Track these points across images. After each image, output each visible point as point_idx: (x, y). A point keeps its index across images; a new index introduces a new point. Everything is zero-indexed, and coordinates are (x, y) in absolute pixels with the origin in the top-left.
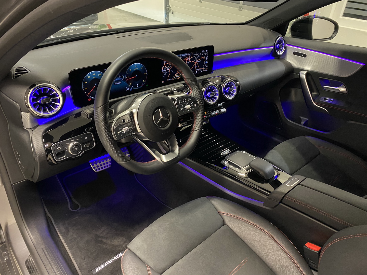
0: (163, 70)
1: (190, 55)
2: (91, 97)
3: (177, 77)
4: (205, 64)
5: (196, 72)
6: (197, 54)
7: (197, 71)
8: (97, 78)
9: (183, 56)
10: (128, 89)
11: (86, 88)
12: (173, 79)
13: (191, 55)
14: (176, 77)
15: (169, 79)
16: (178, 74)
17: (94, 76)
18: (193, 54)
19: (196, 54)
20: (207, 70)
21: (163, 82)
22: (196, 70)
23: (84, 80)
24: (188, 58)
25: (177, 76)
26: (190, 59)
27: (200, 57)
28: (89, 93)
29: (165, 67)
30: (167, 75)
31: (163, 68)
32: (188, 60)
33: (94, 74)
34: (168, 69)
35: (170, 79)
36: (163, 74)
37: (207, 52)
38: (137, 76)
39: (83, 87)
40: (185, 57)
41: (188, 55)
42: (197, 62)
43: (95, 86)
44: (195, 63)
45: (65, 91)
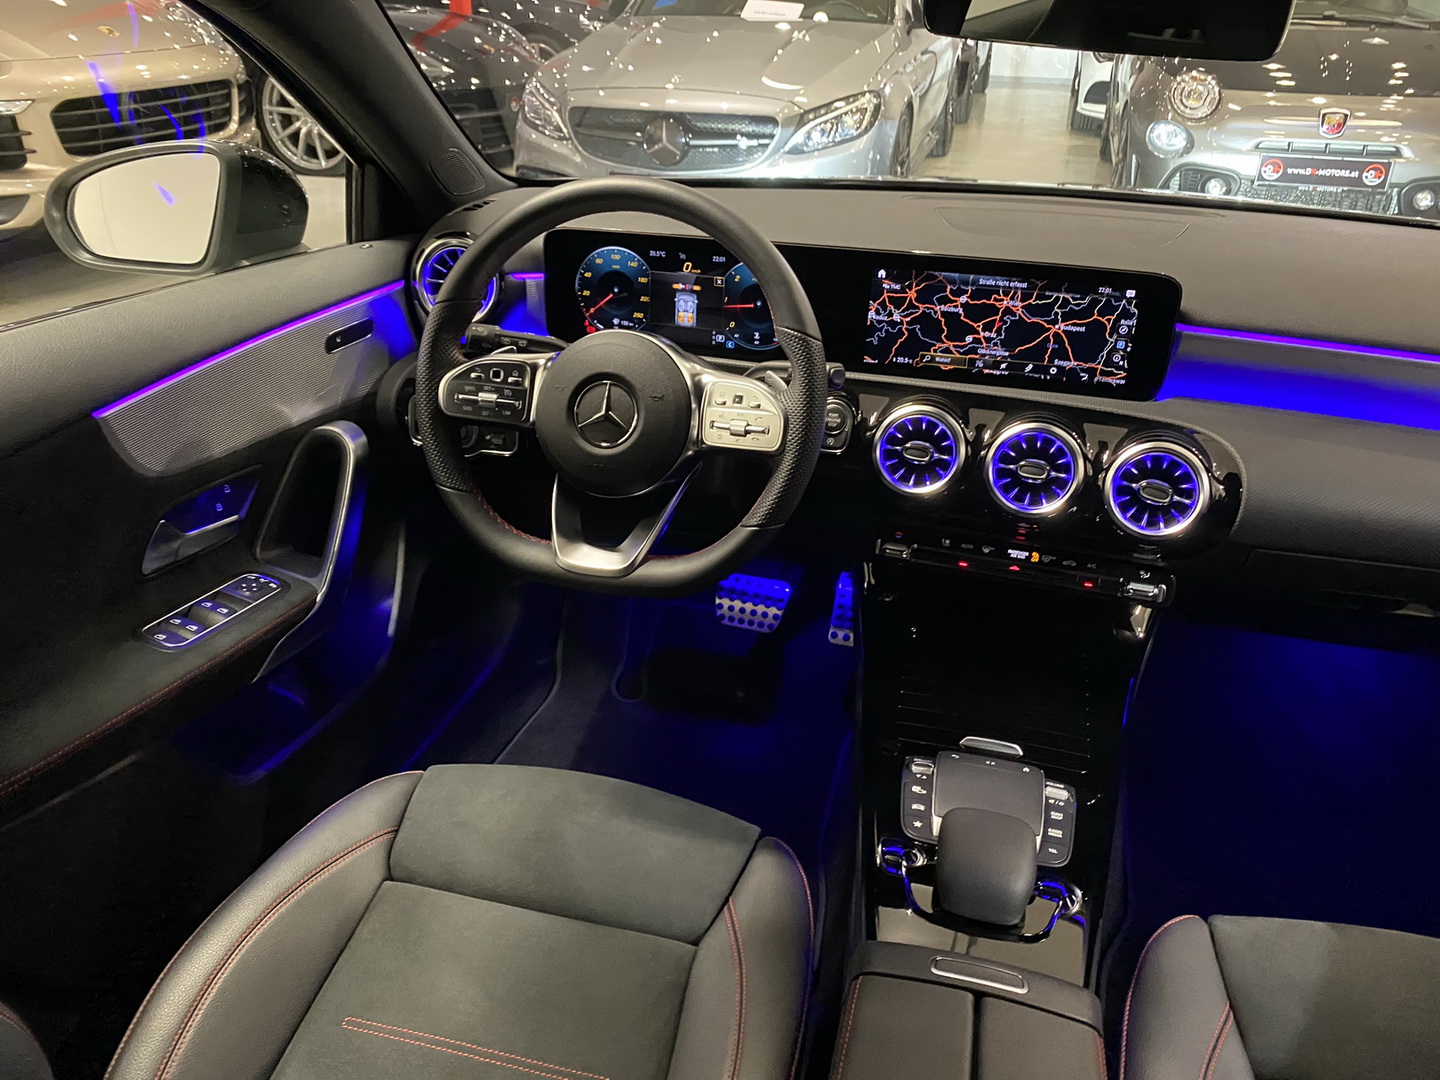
0: (872, 315)
1: (1022, 289)
2: (596, 322)
3: (937, 359)
4: (1114, 350)
5: (1053, 371)
6: (1067, 292)
7: (1057, 367)
8: (621, 270)
9: (986, 285)
10: (720, 338)
11: (587, 293)
12: (917, 363)
13: (1031, 288)
14: (933, 358)
15: (896, 356)
16: (947, 351)
17: (616, 262)
18: (1043, 289)
19: (1060, 291)
20: (1123, 382)
21: (868, 360)
22: (1051, 360)
23: (583, 265)
24: (1012, 299)
25: (941, 357)
26: (1019, 304)
27: (1087, 312)
28: (592, 310)
29: (883, 305)
30: (891, 339)
31: (874, 305)
32: (1007, 308)
33: (617, 257)
34: (897, 317)
35: (900, 360)
36: (873, 329)
37: (1129, 301)
38: (759, 304)
39: (579, 285)
40: (995, 290)
41: (1012, 284)
42: (1059, 329)
43: (613, 293)
44: (1051, 333)
45: (528, 281)
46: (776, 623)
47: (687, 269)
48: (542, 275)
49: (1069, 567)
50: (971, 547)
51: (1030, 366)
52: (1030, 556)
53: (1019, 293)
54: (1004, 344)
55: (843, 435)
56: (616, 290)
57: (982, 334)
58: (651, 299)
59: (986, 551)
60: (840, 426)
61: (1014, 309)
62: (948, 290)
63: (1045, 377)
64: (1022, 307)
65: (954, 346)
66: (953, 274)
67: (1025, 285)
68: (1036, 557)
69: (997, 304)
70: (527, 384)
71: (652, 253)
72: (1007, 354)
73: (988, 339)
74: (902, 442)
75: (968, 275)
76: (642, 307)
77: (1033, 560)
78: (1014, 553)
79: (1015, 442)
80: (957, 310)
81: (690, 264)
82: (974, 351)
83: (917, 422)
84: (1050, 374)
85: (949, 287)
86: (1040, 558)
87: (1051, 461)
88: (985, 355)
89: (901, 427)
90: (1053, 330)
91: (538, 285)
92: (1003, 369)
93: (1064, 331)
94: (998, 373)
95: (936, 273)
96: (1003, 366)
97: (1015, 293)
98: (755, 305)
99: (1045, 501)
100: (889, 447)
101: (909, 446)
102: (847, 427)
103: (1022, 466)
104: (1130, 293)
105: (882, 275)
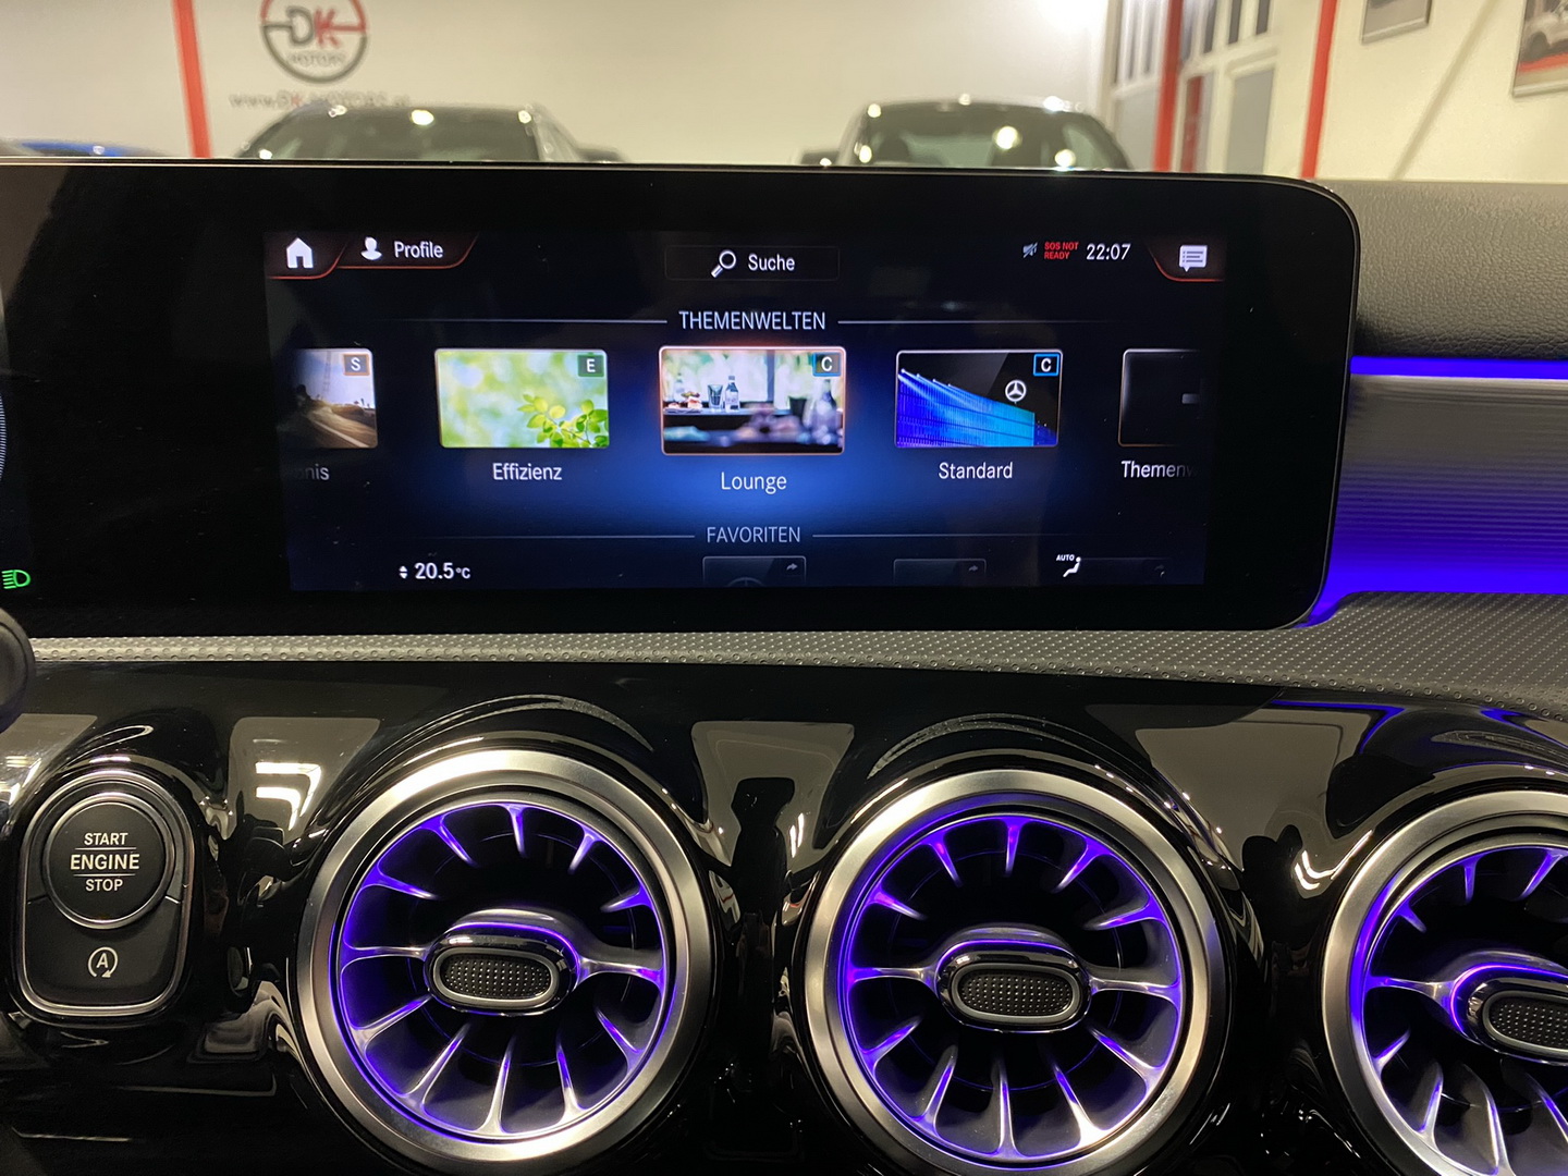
35: (425, 571)
60: (141, 886)
74: (431, 923)
89: (419, 854)
99: (1077, 1109)
100: (374, 951)
101: (465, 939)
102: (175, 889)
103: (969, 974)
104: (1191, 256)
105: (300, 260)
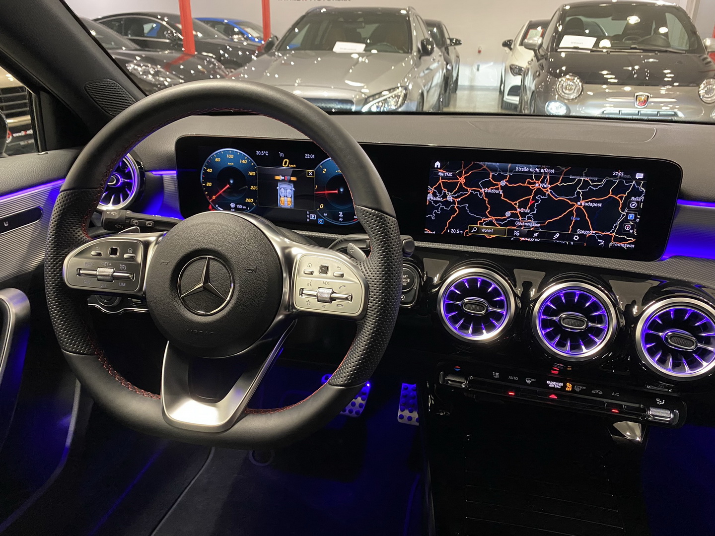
0: (430, 197)
1: (550, 174)
2: (217, 206)
3: (483, 230)
4: (626, 220)
5: (576, 238)
6: (587, 176)
7: (579, 235)
8: (234, 166)
9: (521, 172)
10: (313, 217)
11: (209, 184)
12: (467, 233)
13: (558, 173)
14: (479, 230)
15: (450, 228)
16: (490, 223)
17: (230, 160)
18: (567, 173)
19: (581, 176)
20: (632, 246)
21: (428, 231)
22: (574, 230)
23: (206, 163)
24: (542, 182)
25: (486, 228)
26: (548, 186)
27: (603, 191)
28: (214, 197)
29: (439, 189)
30: (445, 215)
31: (431, 190)
32: (538, 189)
33: (231, 156)
34: (450, 198)
35: (453, 231)
36: (431, 207)
37: (638, 182)
38: (342, 190)
39: (203, 178)
40: (528, 175)
41: (542, 171)
42: (581, 205)
43: (229, 183)
44: (575, 208)
45: (164, 176)
46: (361, 410)
47: (285, 164)
48: (175, 172)
49: (597, 395)
50: (516, 379)
51: (558, 235)
52: (565, 386)
53: (548, 177)
54: (536, 218)
55: (413, 292)
56: (231, 182)
57: (518, 210)
58: (258, 188)
59: (529, 382)
60: (409, 285)
61: (544, 190)
62: (491, 177)
63: (570, 243)
64: (550, 189)
65: (496, 220)
66: (494, 164)
67: (553, 171)
68: (569, 387)
69: (530, 186)
70: (139, 259)
71: (258, 153)
72: (539, 225)
73: (523, 215)
74: (460, 298)
75: (506, 164)
76: (251, 194)
77: (567, 389)
78: (552, 384)
79: (554, 298)
80: (497, 192)
81: (288, 160)
82: (512, 223)
83: (472, 282)
84: (573, 240)
85: (491, 174)
86: (573, 387)
87: (587, 312)
88: (521, 226)
89: (460, 285)
90: (576, 206)
91: (172, 178)
92: (536, 237)
93: (584, 207)
94: (532, 240)
95: (481, 163)
96: (536, 235)
97: (545, 177)
98: (339, 191)
99: (583, 347)
100: (451, 302)
101: (467, 301)
102: (415, 286)
103: (564, 319)
104: (639, 176)
105: (437, 166)
